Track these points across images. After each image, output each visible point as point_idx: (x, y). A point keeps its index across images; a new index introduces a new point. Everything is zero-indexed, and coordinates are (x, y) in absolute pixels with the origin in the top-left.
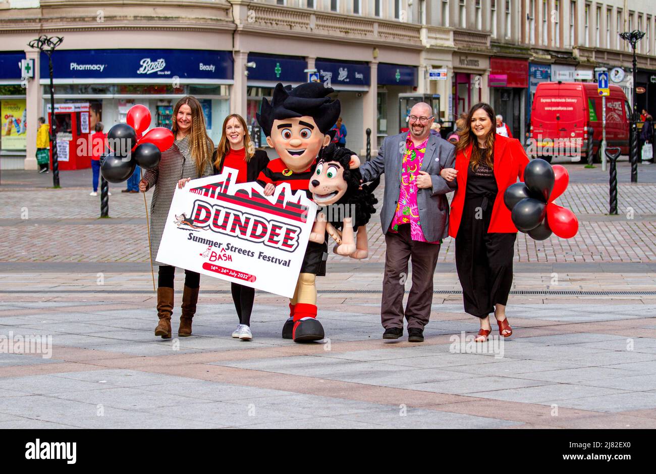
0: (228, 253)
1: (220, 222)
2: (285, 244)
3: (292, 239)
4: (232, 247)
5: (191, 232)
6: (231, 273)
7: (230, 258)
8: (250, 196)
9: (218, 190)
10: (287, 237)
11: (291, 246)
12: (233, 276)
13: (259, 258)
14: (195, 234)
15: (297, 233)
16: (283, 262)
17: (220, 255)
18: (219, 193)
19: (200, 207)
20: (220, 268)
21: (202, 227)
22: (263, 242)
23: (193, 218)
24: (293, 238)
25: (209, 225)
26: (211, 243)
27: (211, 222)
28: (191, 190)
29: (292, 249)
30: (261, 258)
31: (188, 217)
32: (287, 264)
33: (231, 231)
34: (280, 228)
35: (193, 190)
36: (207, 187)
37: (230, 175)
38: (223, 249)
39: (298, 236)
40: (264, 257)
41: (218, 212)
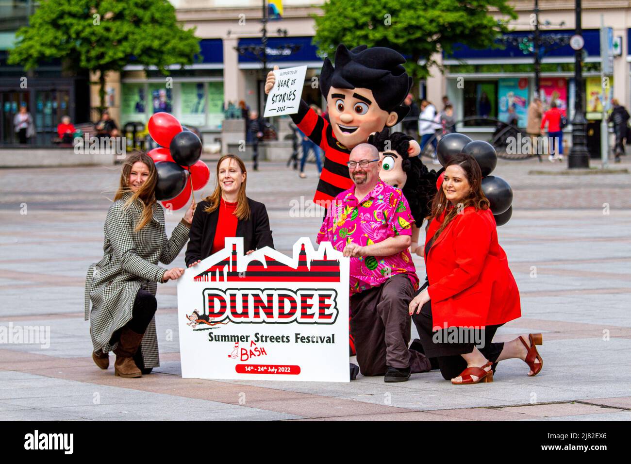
0: (260, 345)
1: (239, 309)
2: (322, 315)
3: (328, 307)
4: (262, 337)
5: (210, 331)
6: (270, 370)
7: (263, 351)
8: (265, 267)
9: (226, 269)
10: (323, 306)
11: (330, 316)
12: (273, 373)
13: (297, 341)
14: (216, 332)
15: (333, 298)
16: (326, 339)
17: (251, 351)
18: (229, 273)
19: (211, 297)
20: (256, 366)
21: (221, 322)
22: (296, 320)
23: (207, 313)
24: (330, 305)
25: (228, 317)
26: (236, 339)
27: (228, 312)
28: (195, 278)
29: (331, 320)
30: (299, 340)
31: (201, 313)
32: (331, 340)
33: (255, 317)
34: (311, 296)
35: (198, 277)
36: (212, 270)
37: (234, 246)
38: (252, 342)
39: (335, 300)
40: (302, 339)
41: (233, 297)
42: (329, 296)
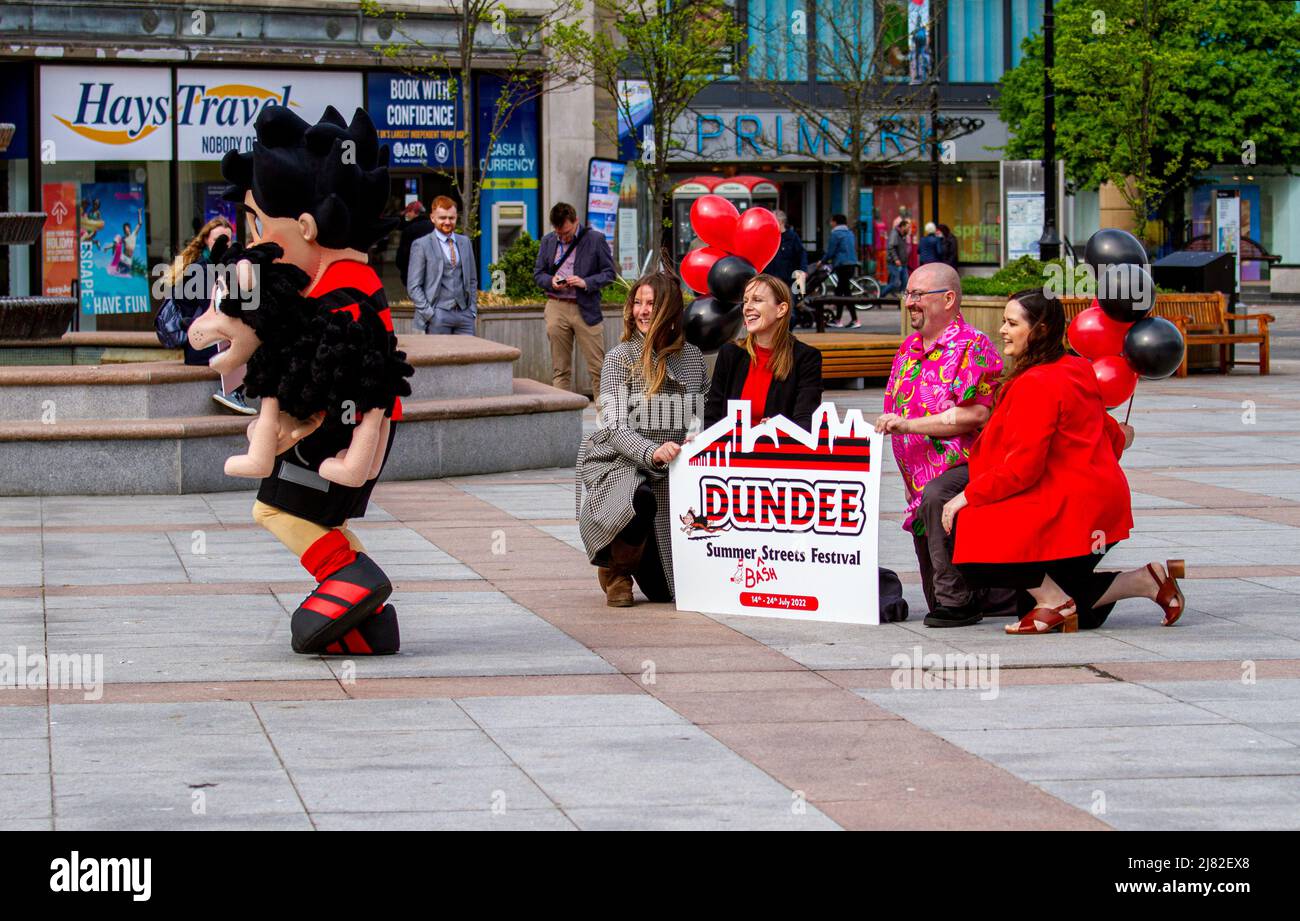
0: (769, 564)
2: (846, 522)
3: (853, 509)
4: (771, 551)
5: (709, 541)
6: (781, 602)
7: (772, 574)
8: (777, 446)
9: (728, 449)
10: (847, 508)
11: (854, 523)
12: (784, 607)
13: (813, 561)
14: (716, 543)
15: (859, 495)
16: (850, 558)
17: (758, 573)
18: (731, 453)
20: (764, 596)
21: (721, 527)
22: (812, 528)
23: (705, 514)
24: (855, 506)
25: (729, 521)
26: (743, 554)
27: (730, 513)
28: (691, 460)
29: (855, 530)
30: (816, 559)
31: (697, 514)
32: (855, 560)
33: (763, 521)
35: (694, 460)
36: (711, 449)
37: (739, 412)
38: (759, 559)
39: (861, 499)
40: (821, 556)
42: (854, 493)
